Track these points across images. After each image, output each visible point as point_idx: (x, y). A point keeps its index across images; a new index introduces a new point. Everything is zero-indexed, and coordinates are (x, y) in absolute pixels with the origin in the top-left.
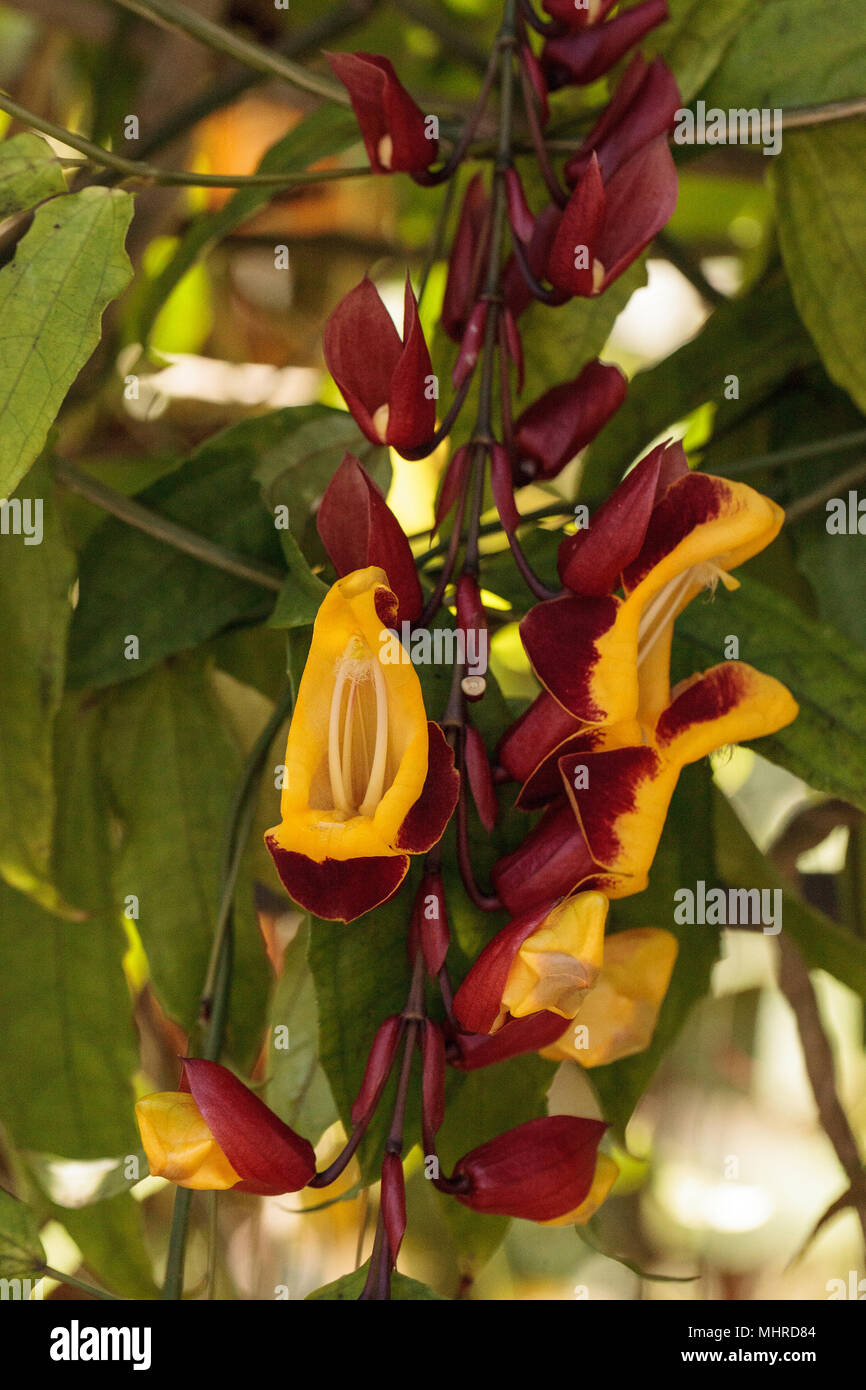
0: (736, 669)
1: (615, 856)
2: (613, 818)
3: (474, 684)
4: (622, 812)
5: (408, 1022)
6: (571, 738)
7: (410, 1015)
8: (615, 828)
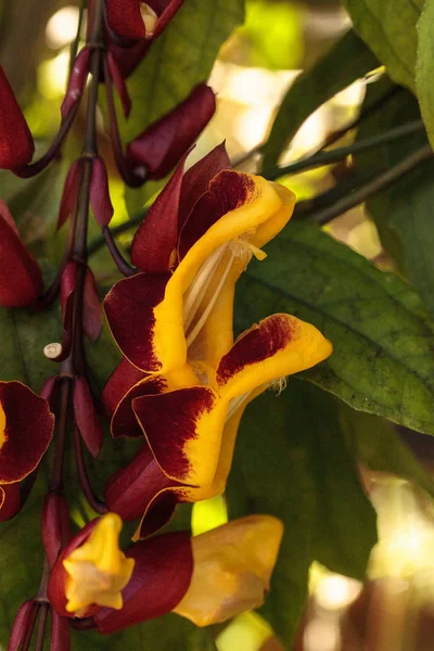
0: (283, 319)
1: (187, 472)
2: (182, 443)
3: (53, 350)
4: (188, 438)
5: (40, 605)
6: (137, 384)
7: (40, 600)
8: (184, 450)
